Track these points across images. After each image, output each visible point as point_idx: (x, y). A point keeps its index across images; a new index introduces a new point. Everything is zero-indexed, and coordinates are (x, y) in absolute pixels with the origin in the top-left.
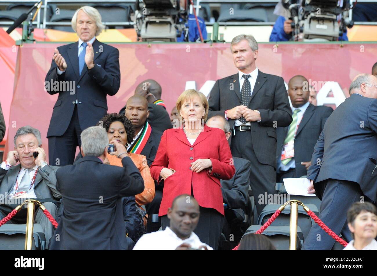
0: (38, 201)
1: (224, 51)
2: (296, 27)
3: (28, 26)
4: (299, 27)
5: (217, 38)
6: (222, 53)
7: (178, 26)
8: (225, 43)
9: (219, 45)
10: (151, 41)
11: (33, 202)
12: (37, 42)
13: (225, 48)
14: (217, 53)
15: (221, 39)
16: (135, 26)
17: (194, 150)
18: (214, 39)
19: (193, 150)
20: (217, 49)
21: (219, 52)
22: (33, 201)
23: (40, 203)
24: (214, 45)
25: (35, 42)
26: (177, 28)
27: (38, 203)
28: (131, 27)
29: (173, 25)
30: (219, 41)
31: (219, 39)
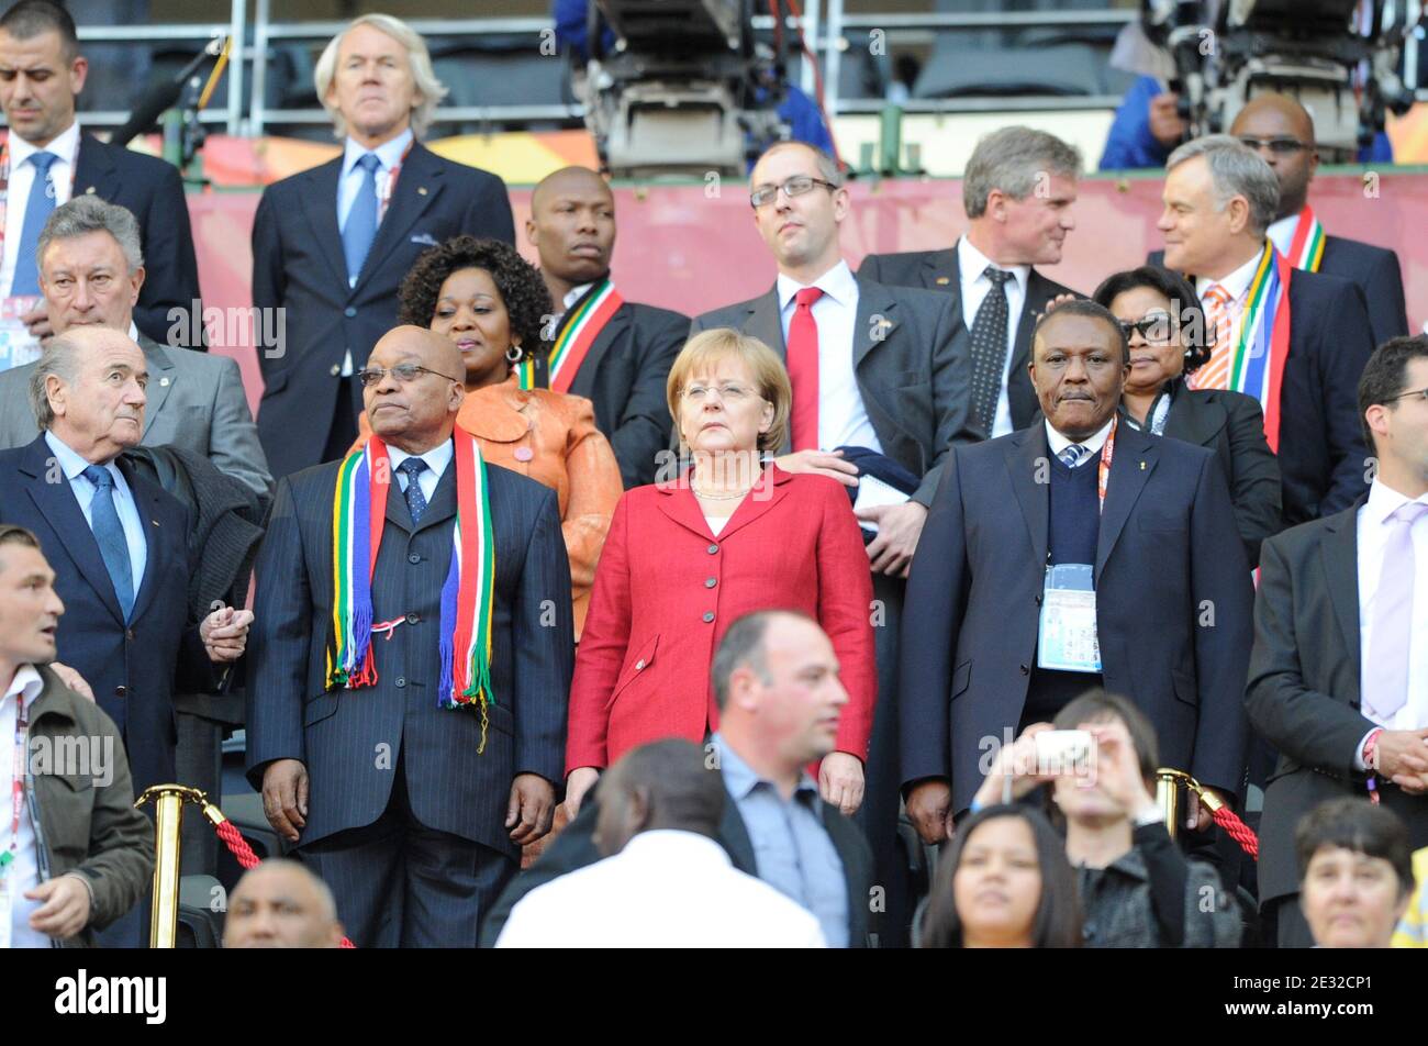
0: (196, 790)
1: (926, 211)
2: (1195, 113)
3: (184, 130)
4: (1206, 115)
5: (894, 160)
6: (916, 215)
7: (751, 117)
8: (925, 180)
9: (904, 188)
10: (648, 178)
11: (177, 794)
12: (218, 189)
13: (926, 200)
14: (894, 218)
15: (911, 162)
16: (589, 122)
17: (722, 555)
18: (887, 165)
19: (719, 553)
20: (898, 202)
21: (905, 214)
22: (178, 790)
23: (204, 797)
24: (886, 189)
25: (210, 191)
26: (744, 126)
27: (197, 797)
28: (575, 124)
29: (733, 114)
30: (904, 173)
31: (904, 163)
